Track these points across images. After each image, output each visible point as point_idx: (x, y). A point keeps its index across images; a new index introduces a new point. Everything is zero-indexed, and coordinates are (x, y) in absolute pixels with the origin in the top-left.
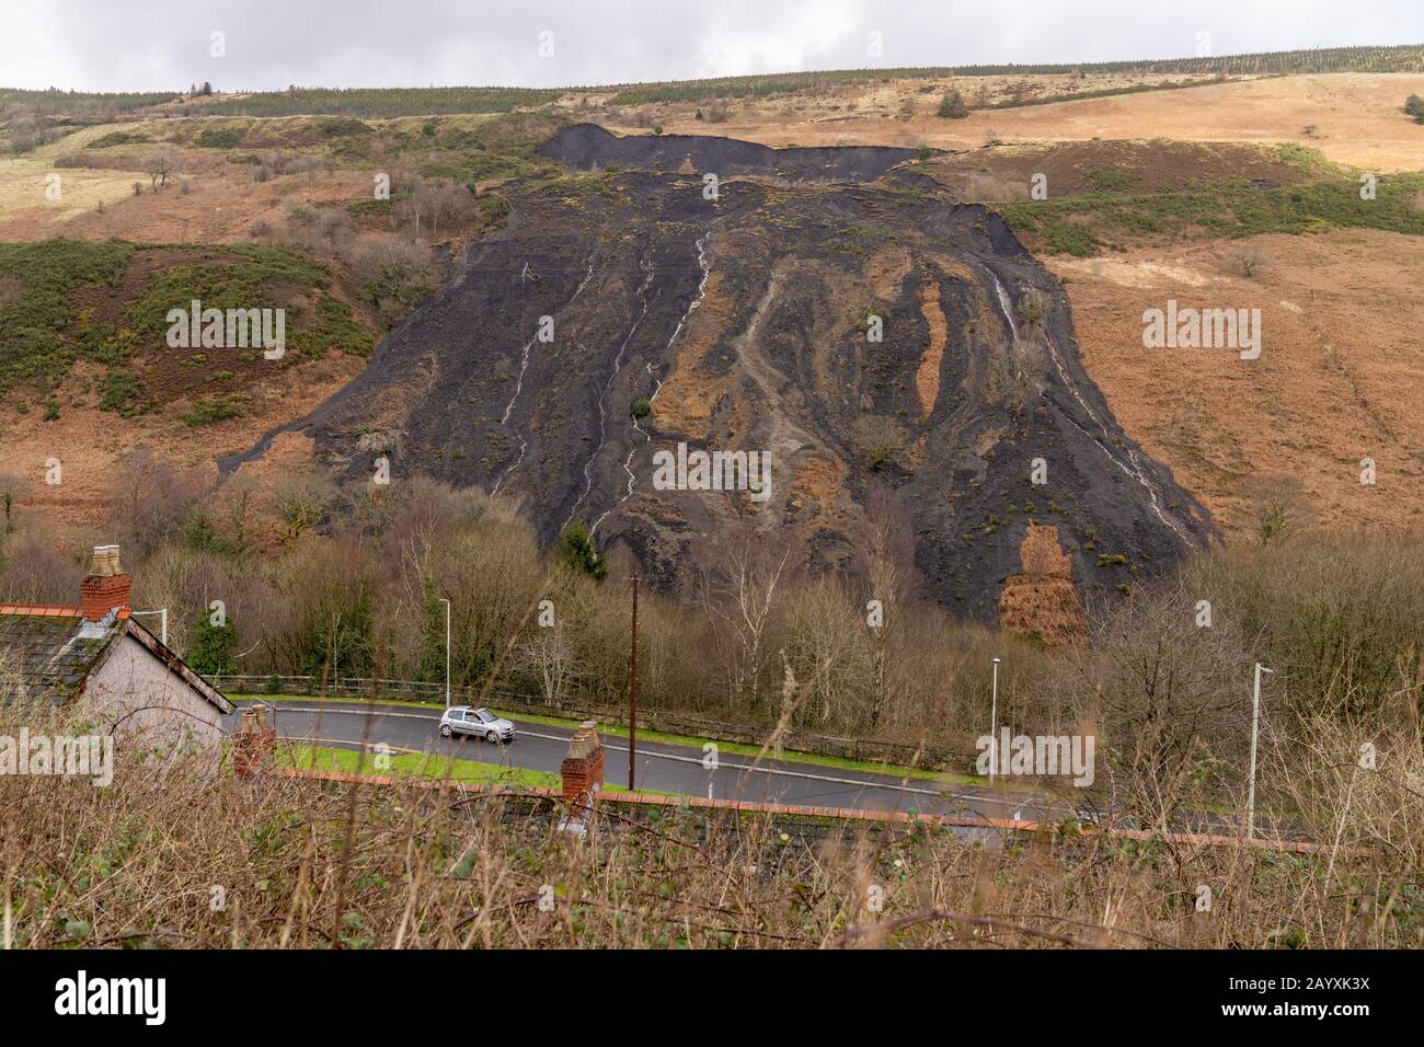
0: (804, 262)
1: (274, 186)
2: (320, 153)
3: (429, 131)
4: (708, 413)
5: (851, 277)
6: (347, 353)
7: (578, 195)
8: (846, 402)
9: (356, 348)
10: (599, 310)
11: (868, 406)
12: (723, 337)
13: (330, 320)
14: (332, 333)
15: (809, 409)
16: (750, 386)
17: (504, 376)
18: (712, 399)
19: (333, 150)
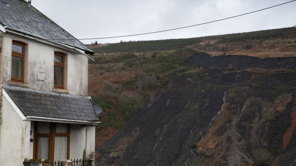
0: (256, 99)
1: (104, 77)
2: (120, 65)
3: (154, 57)
4: (214, 147)
5: (270, 104)
6: (113, 128)
7: (192, 77)
8: (258, 144)
9: (116, 126)
10: (189, 114)
11: (266, 145)
12: (225, 123)
13: (110, 118)
14: (109, 122)
15: (246, 147)
16: (229, 139)
17: (157, 135)
18: (216, 143)
19: (125, 63)
